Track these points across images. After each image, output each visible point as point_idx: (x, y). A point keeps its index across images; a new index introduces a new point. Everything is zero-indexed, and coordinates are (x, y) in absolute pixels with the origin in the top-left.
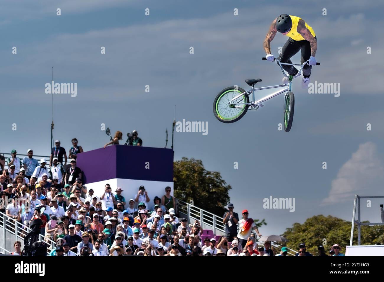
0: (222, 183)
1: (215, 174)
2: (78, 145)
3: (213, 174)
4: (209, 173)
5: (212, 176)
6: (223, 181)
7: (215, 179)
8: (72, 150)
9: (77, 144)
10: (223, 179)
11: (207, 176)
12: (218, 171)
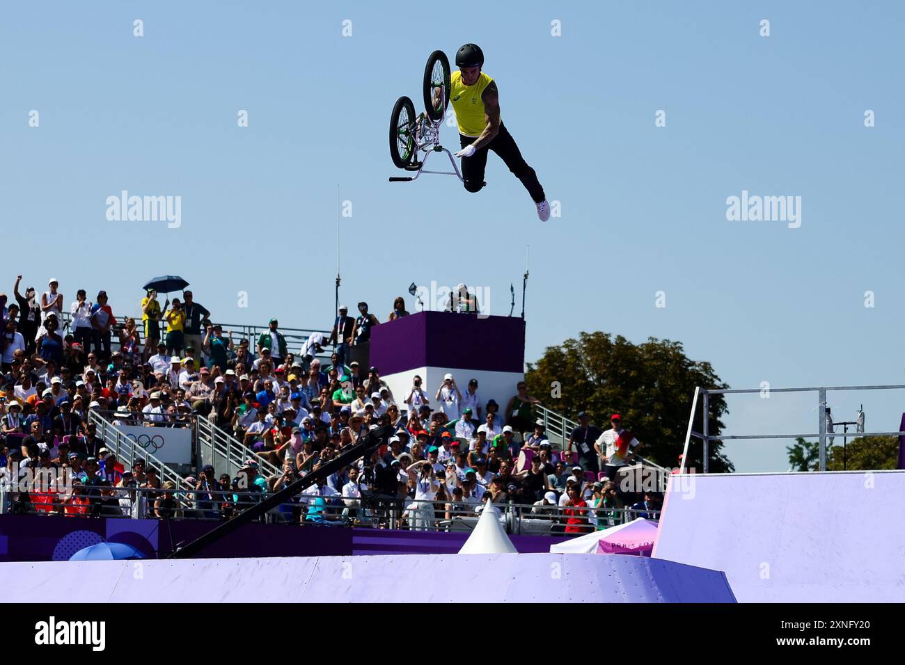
0: (714, 379)
1: (702, 364)
2: (369, 312)
3: (700, 365)
4: (693, 364)
5: (697, 368)
6: (716, 377)
7: (703, 373)
8: (359, 321)
9: (367, 310)
10: (714, 373)
11: (690, 368)
12: (707, 361)
